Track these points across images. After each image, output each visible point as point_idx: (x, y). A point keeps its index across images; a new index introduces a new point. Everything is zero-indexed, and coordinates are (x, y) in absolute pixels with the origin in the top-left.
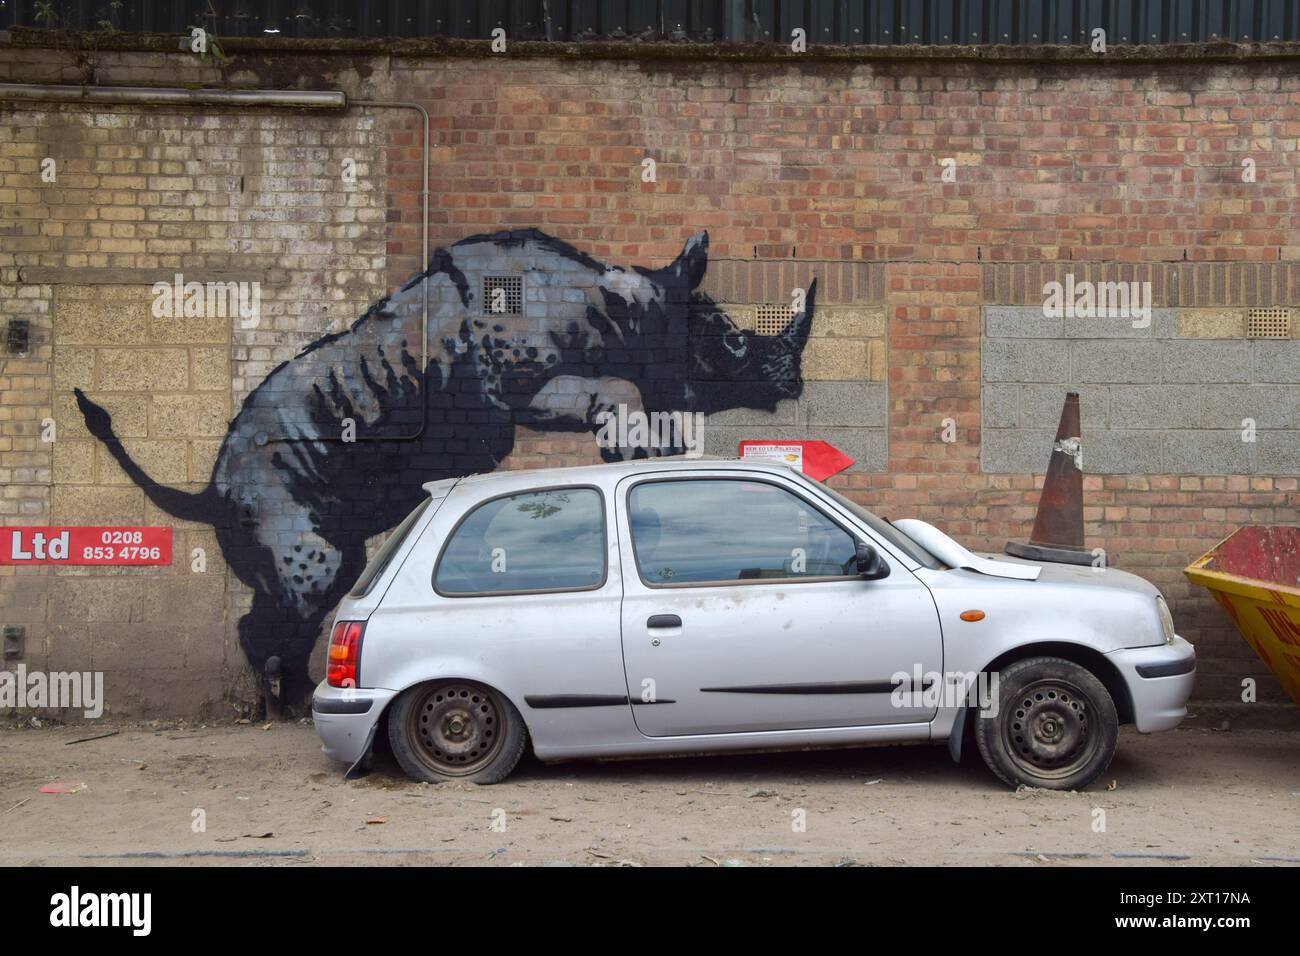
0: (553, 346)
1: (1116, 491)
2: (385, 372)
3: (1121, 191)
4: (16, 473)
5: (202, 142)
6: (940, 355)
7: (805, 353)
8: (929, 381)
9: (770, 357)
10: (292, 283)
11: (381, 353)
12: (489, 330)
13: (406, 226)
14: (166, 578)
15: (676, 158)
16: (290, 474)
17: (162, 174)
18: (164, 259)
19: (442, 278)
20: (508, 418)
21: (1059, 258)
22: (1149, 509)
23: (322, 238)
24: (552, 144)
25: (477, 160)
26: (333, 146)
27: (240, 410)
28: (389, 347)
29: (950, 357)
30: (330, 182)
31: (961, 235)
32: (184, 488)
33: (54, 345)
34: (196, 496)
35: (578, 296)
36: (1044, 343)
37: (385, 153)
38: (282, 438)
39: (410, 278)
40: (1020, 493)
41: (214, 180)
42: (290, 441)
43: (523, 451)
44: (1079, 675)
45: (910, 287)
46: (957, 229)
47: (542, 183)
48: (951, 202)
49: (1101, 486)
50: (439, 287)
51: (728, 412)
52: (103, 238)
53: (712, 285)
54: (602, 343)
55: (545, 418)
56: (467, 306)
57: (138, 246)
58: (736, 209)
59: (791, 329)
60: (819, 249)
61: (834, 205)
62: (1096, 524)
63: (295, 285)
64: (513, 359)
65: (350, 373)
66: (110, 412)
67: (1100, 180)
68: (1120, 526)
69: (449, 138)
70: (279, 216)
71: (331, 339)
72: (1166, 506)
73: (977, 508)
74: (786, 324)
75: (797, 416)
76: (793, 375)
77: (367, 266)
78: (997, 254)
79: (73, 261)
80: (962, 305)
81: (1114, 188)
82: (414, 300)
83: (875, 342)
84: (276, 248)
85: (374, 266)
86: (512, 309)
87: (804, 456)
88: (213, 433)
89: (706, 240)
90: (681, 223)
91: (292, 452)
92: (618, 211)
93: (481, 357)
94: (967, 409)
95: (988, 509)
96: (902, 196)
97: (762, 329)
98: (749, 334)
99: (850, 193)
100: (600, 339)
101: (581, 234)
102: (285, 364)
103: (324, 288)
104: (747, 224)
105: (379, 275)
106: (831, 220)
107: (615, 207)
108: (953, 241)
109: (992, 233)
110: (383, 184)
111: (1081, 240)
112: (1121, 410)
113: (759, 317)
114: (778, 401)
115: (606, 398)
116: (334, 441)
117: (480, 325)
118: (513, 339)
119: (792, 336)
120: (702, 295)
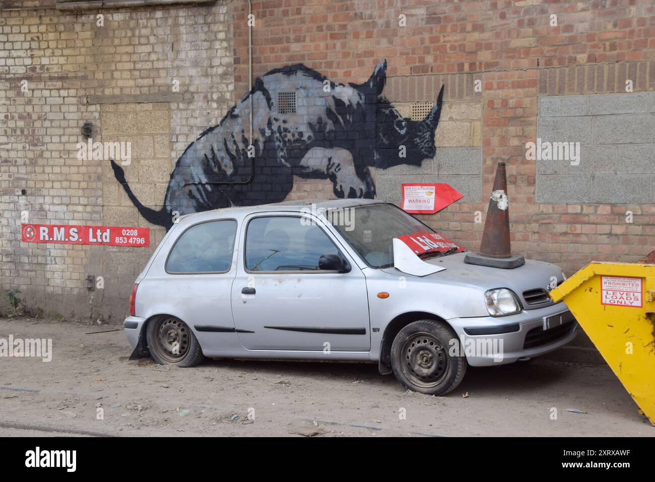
0: (310, 131)
2: (235, 147)
3: (632, 12)
4: (89, 199)
5: (155, 25)
6: (512, 129)
7: (437, 131)
8: (506, 146)
9: (418, 134)
10: (194, 100)
11: (233, 137)
12: (280, 123)
13: (242, 66)
14: (147, 253)
15: (371, 17)
16: (196, 201)
17: (140, 44)
18: (142, 89)
19: (259, 94)
20: (290, 171)
21: (588, 61)
22: (641, 226)
23: (206, 75)
24: (310, 14)
25: (274, 26)
26: (210, 23)
27: (175, 168)
28: (237, 133)
29: (518, 131)
30: (209, 43)
31: (527, 51)
32: (153, 208)
33: (101, 135)
34: (158, 212)
35: (322, 102)
36: (576, 119)
37: (232, 25)
38: (191, 183)
39: (244, 94)
40: (558, 215)
41: (161, 46)
42: (195, 184)
43: (297, 190)
45: (496, 87)
46: (525, 48)
47: (305, 37)
48: (522, 30)
49: (610, 212)
50: (258, 99)
51: (396, 167)
52: (118, 79)
53: (388, 93)
54: (334, 129)
55: (307, 171)
56: (270, 110)
57: (131, 83)
58: (401, 45)
59: (430, 117)
60: (445, 67)
61: (455, 38)
62: (607, 236)
63: (196, 101)
64: (292, 139)
65: (220, 147)
67: (618, 5)
68: (621, 237)
69: (261, 14)
70: (188, 64)
71: (211, 129)
73: (532, 225)
74: (427, 114)
75: (432, 169)
76: (430, 144)
77: (226, 89)
78: (549, 63)
79: (108, 92)
80: (526, 97)
81: (627, 10)
82: (247, 107)
83: (476, 123)
84: (187, 82)
85: (229, 89)
86: (291, 110)
87: (436, 193)
88: (164, 180)
89: (385, 66)
90: (373, 56)
91: (196, 190)
92: (342, 51)
93: (277, 137)
94: (527, 163)
95: (539, 225)
96: (493, 28)
97: (414, 117)
98: (408, 120)
99: (463, 30)
100: (333, 126)
101: (323, 66)
102: (192, 143)
103: (208, 102)
104: (407, 54)
105: (231, 94)
106: (453, 48)
107: (339, 49)
108: (522, 56)
109: (546, 48)
110: (232, 43)
111: (603, 47)
112: (624, 162)
113: (413, 110)
114: (422, 160)
115: (335, 161)
116: (214, 184)
117: (276, 120)
118: (292, 127)
119: (430, 121)
120: (383, 98)
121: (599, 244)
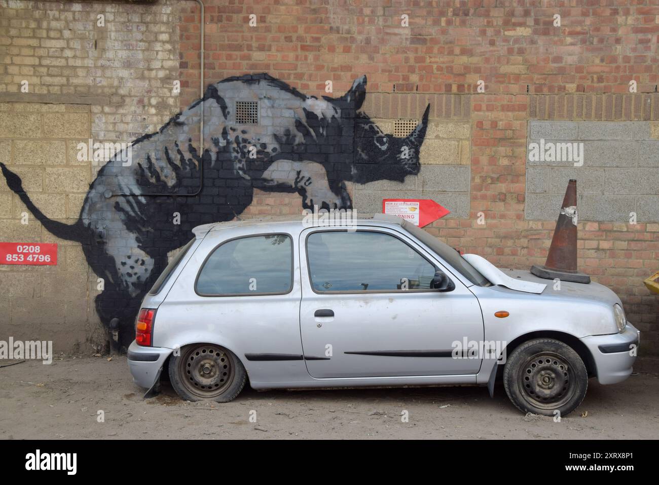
0: (276, 143)
1: (607, 231)
2: (179, 157)
3: (618, 50)
5: (72, 18)
6: (502, 149)
7: (422, 148)
8: (495, 165)
10: (125, 104)
11: (177, 145)
12: (238, 133)
13: (191, 71)
14: (53, 272)
15: (348, 32)
16: (125, 215)
17: (49, 38)
18: (51, 88)
19: (212, 102)
20: (250, 184)
21: (577, 91)
22: (627, 242)
23: (142, 78)
24: (276, 23)
25: (232, 32)
26: (148, 23)
27: (96, 177)
28: (181, 142)
29: (508, 151)
30: (147, 44)
31: (517, 77)
32: (64, 222)
34: (71, 226)
35: (290, 114)
37: (178, 27)
38: (120, 194)
39: (194, 100)
40: (547, 231)
41: (79, 42)
42: (124, 196)
43: (258, 203)
44: (565, 350)
45: (485, 109)
46: (515, 74)
47: (270, 46)
48: (512, 58)
49: (597, 228)
50: (210, 107)
51: (376, 182)
52: (15, 75)
53: (367, 108)
54: (304, 141)
55: (270, 184)
56: (226, 119)
57: (36, 80)
58: (383, 63)
59: (414, 134)
60: (432, 86)
61: (441, 59)
62: (594, 251)
63: (127, 105)
65: (158, 156)
66: (21, 177)
67: (605, 43)
68: (608, 252)
69: (216, 19)
70: (117, 64)
71: (148, 136)
72: (637, 240)
73: (522, 240)
74: (411, 131)
75: (416, 186)
76: (414, 161)
77: (168, 94)
78: (539, 90)
80: (517, 120)
81: (613, 48)
82: (196, 115)
83: (463, 142)
84: (116, 83)
85: (172, 94)
86: (252, 121)
87: (420, 208)
88: (80, 190)
89: (365, 81)
90: (351, 71)
91: (126, 201)
92: (314, 63)
93: (234, 148)
94: (517, 182)
95: (528, 241)
96: (482, 54)
97: (397, 134)
98: (389, 136)
99: (451, 52)
100: (303, 139)
101: (292, 77)
103: (144, 106)
104: (390, 71)
105: (176, 100)
106: (439, 69)
107: (312, 61)
108: (512, 81)
109: (536, 76)
110: (178, 46)
111: (591, 80)
112: (611, 183)
113: (396, 127)
114: (405, 176)
115: (305, 174)
116: (150, 196)
117: (233, 130)
118: (252, 139)
119: (415, 138)
120: (363, 113)
121: (587, 258)
